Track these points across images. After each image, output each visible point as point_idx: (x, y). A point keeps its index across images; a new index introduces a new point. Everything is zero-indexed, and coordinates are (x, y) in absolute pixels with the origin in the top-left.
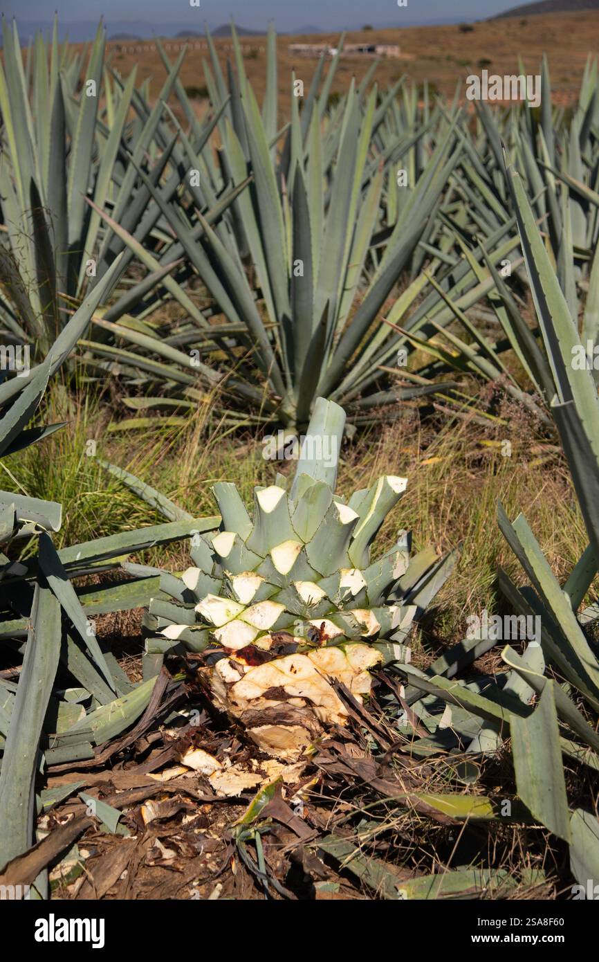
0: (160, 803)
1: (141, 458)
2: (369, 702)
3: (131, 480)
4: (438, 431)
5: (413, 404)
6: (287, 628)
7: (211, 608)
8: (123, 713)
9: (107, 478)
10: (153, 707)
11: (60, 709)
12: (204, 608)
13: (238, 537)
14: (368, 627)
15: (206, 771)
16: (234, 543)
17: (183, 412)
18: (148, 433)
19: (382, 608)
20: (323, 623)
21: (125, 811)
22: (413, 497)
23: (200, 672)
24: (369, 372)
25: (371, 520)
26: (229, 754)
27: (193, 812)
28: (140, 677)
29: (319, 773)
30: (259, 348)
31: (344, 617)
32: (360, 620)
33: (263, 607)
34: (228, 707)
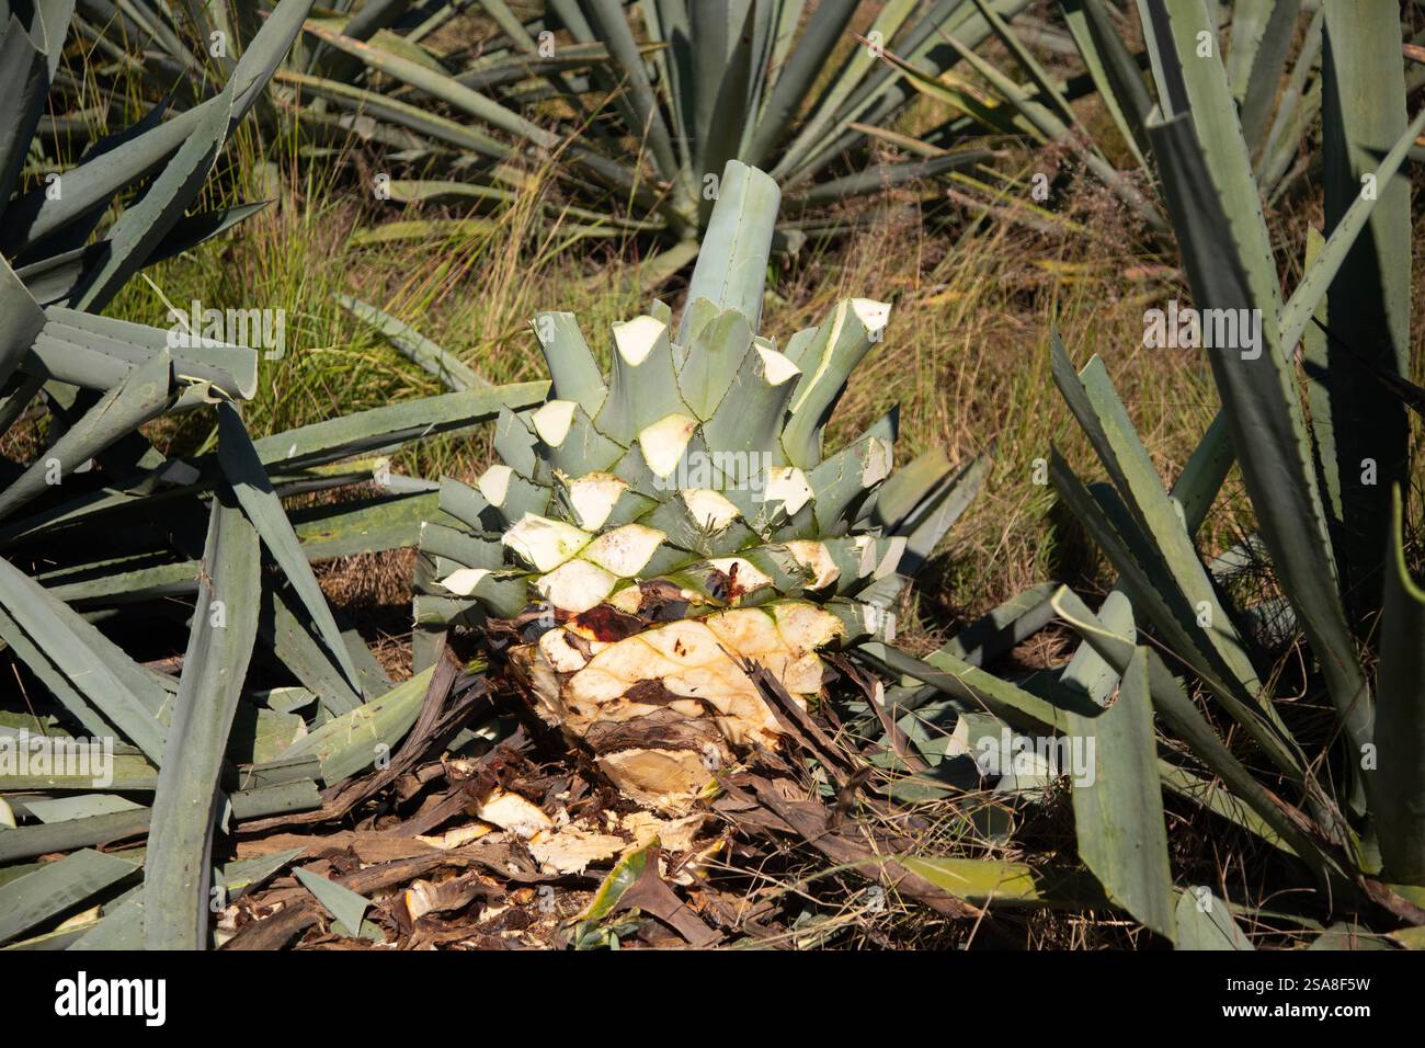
0: (439, 885)
1: (411, 290)
2: (818, 709)
3: (393, 328)
4: (954, 241)
5: (910, 196)
6: (669, 574)
7: (531, 538)
8: (373, 728)
9: (350, 324)
10: (429, 720)
11: (259, 722)
12: (516, 538)
13: (580, 409)
14: (816, 571)
15: (523, 831)
16: (573, 422)
17: (488, 209)
18: (426, 246)
19: (842, 539)
20: (735, 566)
21: (378, 899)
22: (908, 357)
23: (512, 654)
24: (832, 137)
25: (825, 379)
26: (566, 803)
27: (499, 901)
28: (408, 672)
29: (726, 832)
30: (627, 89)
31: (773, 555)
32: (802, 560)
33: (624, 536)
34: (562, 717)
